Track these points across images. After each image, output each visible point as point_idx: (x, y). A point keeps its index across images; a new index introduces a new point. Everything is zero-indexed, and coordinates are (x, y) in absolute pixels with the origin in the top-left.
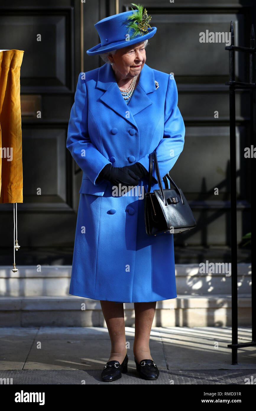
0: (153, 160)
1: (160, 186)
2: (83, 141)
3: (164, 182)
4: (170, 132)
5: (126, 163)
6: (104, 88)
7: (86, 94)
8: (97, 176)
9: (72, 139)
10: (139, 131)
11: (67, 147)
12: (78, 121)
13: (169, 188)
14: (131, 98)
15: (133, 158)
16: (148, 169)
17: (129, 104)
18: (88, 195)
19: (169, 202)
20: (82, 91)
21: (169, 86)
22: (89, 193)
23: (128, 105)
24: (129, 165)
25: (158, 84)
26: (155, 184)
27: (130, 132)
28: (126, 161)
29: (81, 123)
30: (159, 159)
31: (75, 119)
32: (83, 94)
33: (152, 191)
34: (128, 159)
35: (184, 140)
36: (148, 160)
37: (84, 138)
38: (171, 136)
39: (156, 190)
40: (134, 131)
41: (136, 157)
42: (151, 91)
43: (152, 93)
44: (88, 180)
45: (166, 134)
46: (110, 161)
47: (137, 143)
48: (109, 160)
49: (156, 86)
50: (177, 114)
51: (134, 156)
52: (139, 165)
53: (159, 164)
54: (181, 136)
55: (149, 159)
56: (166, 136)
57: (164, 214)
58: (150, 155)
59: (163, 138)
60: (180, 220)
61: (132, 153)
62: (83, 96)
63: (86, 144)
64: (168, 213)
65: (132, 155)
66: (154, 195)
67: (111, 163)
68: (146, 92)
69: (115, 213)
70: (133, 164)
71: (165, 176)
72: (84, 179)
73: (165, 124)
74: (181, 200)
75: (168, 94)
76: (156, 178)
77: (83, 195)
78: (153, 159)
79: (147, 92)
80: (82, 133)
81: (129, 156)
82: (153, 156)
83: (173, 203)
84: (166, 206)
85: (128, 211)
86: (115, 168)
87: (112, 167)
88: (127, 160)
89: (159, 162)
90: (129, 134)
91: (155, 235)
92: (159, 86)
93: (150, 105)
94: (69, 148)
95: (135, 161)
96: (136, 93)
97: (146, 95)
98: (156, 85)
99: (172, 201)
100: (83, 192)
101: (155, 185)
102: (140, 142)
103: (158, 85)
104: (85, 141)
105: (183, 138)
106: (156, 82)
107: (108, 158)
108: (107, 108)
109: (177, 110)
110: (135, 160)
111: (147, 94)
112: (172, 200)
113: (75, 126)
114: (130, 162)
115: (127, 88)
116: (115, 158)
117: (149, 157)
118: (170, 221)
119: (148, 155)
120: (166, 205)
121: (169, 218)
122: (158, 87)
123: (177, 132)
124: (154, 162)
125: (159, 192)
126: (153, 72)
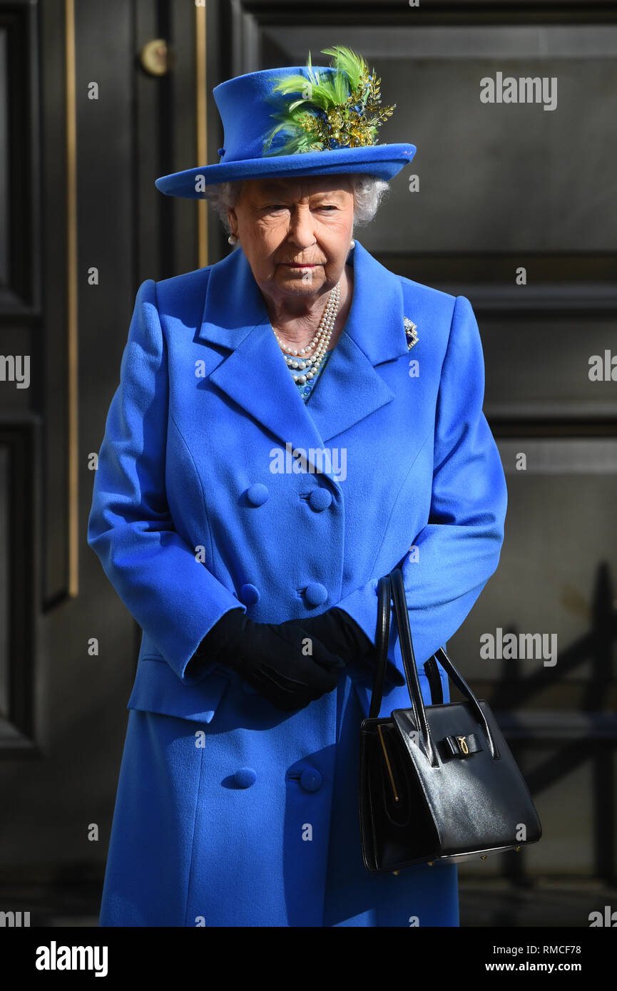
0: (392, 603)
1: (415, 696)
2: (146, 525)
3: (426, 675)
4: (455, 504)
5: (294, 607)
6: (225, 342)
7: (159, 359)
8: (194, 651)
9: (108, 514)
10: (342, 495)
11: (90, 540)
12: (130, 452)
13: (447, 698)
14: (319, 378)
15: (321, 590)
16: (371, 636)
17: (311, 401)
18: (158, 716)
19: (445, 753)
20: (149, 347)
21: (455, 336)
22: (163, 711)
23: (307, 401)
24: (306, 614)
25: (416, 330)
26: (394, 687)
27: (313, 498)
28: (297, 602)
29: (142, 461)
30: (411, 599)
31: (123, 444)
32: (153, 358)
33: (384, 713)
34: (304, 593)
35: (502, 532)
36: (374, 600)
37: (152, 511)
38: (460, 516)
39: (400, 711)
40: (327, 495)
41: (330, 588)
42: (390, 357)
43: (394, 363)
44: (159, 662)
45: (440, 507)
46: (241, 600)
47: (335, 538)
48: (234, 594)
49: (410, 339)
50: (481, 438)
51: (323, 583)
52: (339, 617)
53: (412, 615)
54: (491, 518)
55: (377, 598)
56: (439, 517)
57: (429, 796)
58: (380, 582)
59: (429, 523)
60: (484, 817)
61: (317, 573)
62: (152, 366)
63: (157, 534)
64: (441, 793)
65: (317, 582)
66: (390, 725)
67: (244, 607)
68: (372, 360)
69: (252, 784)
70: (319, 611)
71: (432, 659)
72: (143, 658)
73: (436, 473)
74: (488, 744)
75: (450, 368)
76: (400, 666)
77: (142, 715)
78: (393, 598)
79: (376, 357)
80: (145, 496)
81: (307, 582)
82: (392, 586)
83: (460, 756)
84: (432, 769)
85: (298, 779)
86: (257, 624)
87: (249, 621)
88: (297, 597)
89: (412, 609)
90: (306, 505)
91: (396, 873)
92: (418, 337)
93: (387, 404)
94: (97, 544)
95: (328, 600)
96: (339, 362)
97: (372, 368)
98: (407, 335)
99: (454, 749)
100: (141, 706)
101: (394, 691)
102: (346, 536)
103: (414, 334)
104: (155, 524)
105: (499, 525)
106: (407, 323)
107: (233, 589)
108: (237, 415)
109: (481, 424)
110: (326, 598)
111: (374, 367)
112: (457, 743)
113: (122, 469)
114: (310, 605)
115: (304, 343)
116: (257, 587)
117: (379, 592)
118: (451, 821)
119: (375, 582)
120: (435, 764)
121: (445, 812)
122: (414, 342)
123: (479, 504)
124: (393, 608)
125: (408, 715)
126: (400, 287)
